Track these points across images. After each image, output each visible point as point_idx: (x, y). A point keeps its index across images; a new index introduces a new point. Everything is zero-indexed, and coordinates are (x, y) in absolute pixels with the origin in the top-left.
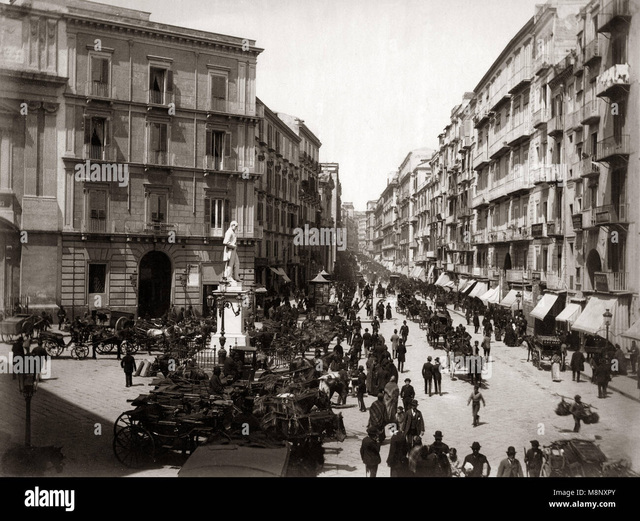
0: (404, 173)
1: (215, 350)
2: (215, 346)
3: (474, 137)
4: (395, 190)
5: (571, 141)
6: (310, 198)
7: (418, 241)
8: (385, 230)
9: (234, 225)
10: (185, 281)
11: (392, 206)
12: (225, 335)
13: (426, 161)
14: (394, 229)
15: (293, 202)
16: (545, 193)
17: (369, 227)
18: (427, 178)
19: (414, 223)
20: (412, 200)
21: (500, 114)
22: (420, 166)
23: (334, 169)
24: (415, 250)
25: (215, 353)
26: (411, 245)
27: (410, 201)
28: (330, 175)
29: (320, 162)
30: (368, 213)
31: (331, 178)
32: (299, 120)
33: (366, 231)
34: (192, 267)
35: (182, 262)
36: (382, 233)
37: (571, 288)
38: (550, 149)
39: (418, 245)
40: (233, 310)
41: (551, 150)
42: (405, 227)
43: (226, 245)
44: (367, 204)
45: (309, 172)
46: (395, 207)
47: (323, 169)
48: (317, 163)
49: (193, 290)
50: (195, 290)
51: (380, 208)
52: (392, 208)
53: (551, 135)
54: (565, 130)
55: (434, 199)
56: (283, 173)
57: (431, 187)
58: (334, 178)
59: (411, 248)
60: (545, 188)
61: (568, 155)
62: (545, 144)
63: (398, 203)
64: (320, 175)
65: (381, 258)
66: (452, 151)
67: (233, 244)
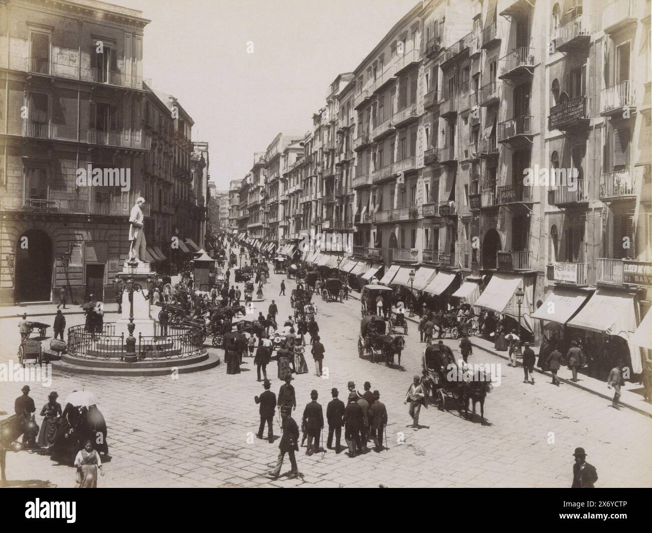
0: (274, 152)
1: (122, 337)
2: (123, 333)
3: (353, 118)
4: (262, 170)
5: (466, 123)
6: (183, 176)
7: (290, 220)
8: (251, 209)
9: (141, 202)
10: (68, 261)
11: (259, 185)
12: (134, 322)
13: (297, 141)
14: (261, 208)
15: (168, 180)
16: (436, 174)
17: (233, 207)
18: (298, 159)
19: (285, 203)
20: (282, 179)
21: (384, 97)
22: (292, 147)
23: (204, 148)
24: (286, 228)
25: (122, 341)
26: (282, 224)
27: (280, 182)
28: (202, 154)
29: (192, 140)
30: (232, 193)
31: (202, 157)
32: (173, 98)
33: (230, 210)
34: (75, 246)
35: (64, 241)
36: (248, 212)
37: (466, 266)
38: (442, 130)
39: (289, 223)
40: (143, 293)
41: (443, 132)
42: (275, 206)
43: (132, 223)
44: (231, 183)
45: (182, 150)
46: (263, 187)
47: (195, 147)
48: (190, 141)
49: (75, 271)
50: (78, 270)
51: (246, 187)
52: (259, 188)
53: (443, 116)
54: (459, 112)
55: (307, 179)
56: (158, 151)
57: (305, 167)
58: (205, 157)
59: (281, 227)
60: (435, 169)
61: (463, 136)
62: (435, 126)
63: (266, 183)
64: (192, 153)
65: (246, 237)
66: (329, 133)
67: (140, 222)
